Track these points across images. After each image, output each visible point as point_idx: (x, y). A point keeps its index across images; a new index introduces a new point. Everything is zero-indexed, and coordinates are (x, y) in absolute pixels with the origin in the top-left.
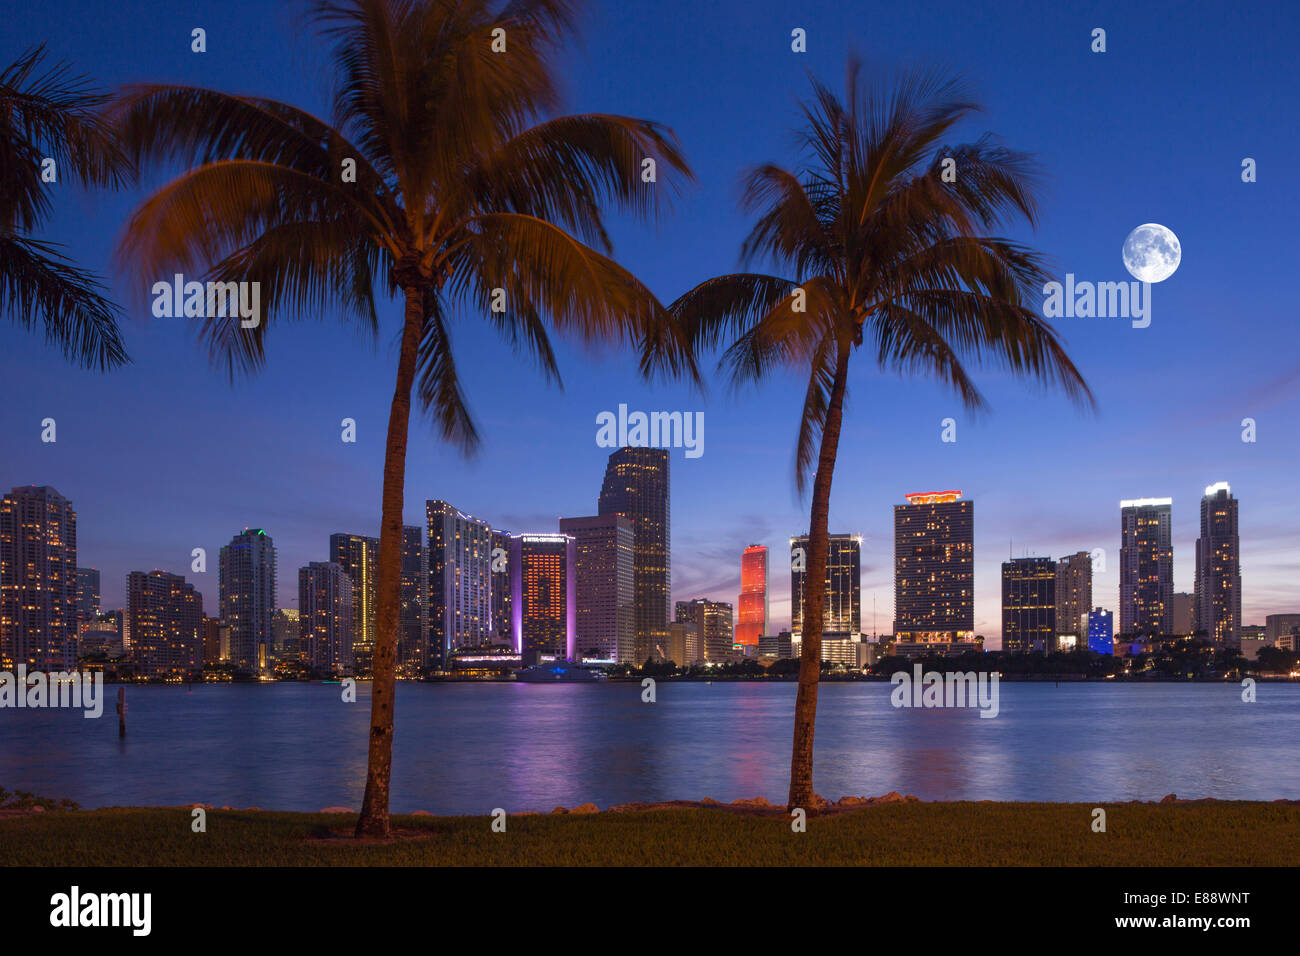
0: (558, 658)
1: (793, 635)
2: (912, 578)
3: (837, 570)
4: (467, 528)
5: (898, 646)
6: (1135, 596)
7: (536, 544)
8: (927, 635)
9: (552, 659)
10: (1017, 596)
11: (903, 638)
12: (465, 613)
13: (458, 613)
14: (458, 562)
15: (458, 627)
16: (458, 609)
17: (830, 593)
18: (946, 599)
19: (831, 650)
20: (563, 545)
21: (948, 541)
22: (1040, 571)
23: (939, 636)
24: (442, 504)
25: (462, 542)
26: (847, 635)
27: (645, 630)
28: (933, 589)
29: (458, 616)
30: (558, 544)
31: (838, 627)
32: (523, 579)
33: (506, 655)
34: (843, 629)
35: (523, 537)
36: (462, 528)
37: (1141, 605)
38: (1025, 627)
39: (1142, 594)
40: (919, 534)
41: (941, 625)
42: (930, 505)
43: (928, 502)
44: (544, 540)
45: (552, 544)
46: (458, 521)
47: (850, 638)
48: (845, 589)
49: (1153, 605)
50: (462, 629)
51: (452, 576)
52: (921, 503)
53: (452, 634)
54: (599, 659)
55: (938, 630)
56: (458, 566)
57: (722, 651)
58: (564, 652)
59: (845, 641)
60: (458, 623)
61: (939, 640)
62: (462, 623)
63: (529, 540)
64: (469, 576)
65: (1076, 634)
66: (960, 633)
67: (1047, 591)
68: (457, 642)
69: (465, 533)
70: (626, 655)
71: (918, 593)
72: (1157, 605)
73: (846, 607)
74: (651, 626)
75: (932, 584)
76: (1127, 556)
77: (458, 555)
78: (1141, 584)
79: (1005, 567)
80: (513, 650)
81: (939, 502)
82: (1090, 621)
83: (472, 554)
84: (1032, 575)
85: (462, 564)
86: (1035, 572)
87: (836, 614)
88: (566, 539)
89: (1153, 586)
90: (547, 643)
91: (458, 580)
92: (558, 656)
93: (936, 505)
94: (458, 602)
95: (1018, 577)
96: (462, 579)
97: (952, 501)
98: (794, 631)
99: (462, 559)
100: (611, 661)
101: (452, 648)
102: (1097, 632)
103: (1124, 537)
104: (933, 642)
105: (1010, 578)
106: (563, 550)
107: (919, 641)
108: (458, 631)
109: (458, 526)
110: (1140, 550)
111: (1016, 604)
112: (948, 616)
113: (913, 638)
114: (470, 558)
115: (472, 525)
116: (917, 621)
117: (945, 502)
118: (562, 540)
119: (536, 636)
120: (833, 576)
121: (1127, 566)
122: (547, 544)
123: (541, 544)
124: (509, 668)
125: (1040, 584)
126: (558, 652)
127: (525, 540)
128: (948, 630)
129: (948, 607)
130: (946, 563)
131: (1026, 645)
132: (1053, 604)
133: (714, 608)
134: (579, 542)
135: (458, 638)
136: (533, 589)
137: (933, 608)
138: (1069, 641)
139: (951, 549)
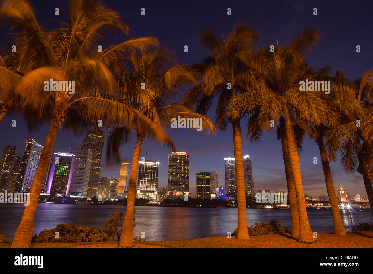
0: (62, 195)
1: (137, 191)
2: (173, 176)
3: (152, 172)
4: (39, 149)
5: (168, 196)
6: (229, 184)
7: (62, 156)
8: (176, 193)
9: (60, 195)
10: (200, 182)
11: (169, 193)
12: (31, 177)
13: (29, 177)
14: (33, 160)
15: (27, 182)
16: (29, 176)
17: (149, 178)
18: (182, 182)
19: (148, 196)
20: (72, 157)
21: (183, 166)
22: (206, 176)
23: (179, 193)
24: (32, 140)
25: (36, 153)
26: (153, 192)
27: (90, 187)
28: (178, 179)
29: (28, 178)
30: (70, 157)
31: (151, 189)
32: (56, 167)
33: (44, 193)
34: (152, 190)
35: (58, 154)
36: (37, 149)
37: (230, 186)
38: (202, 191)
39: (231, 183)
40: (175, 163)
41: (180, 190)
42: (178, 155)
43: (178, 154)
44: (65, 155)
45: (68, 157)
46: (36, 146)
47: (154, 193)
48: (154, 178)
49: (233, 186)
50: (29, 183)
51: (30, 164)
52: (176, 154)
53: (25, 184)
54: (75, 196)
55: (179, 191)
56: (33, 161)
57: (114, 195)
58: (65, 193)
59: (152, 193)
60: (28, 181)
61: (179, 194)
62: (29, 181)
63: (60, 155)
64: (36, 165)
65: (216, 194)
66: (185, 192)
67: (208, 181)
68: (26, 187)
69: (38, 151)
70: (84, 195)
71: (174, 180)
72: (234, 186)
73: (153, 183)
74: (93, 185)
75: (178, 178)
76: (226, 173)
77: (34, 157)
78: (230, 180)
79: (197, 174)
80: (47, 191)
81: (181, 155)
82: (219, 190)
83: (38, 157)
84: (204, 177)
85: (34, 161)
86: (205, 176)
87: (151, 185)
88: (72, 155)
89: (233, 181)
90: (59, 190)
91: (31, 166)
92: (62, 194)
93: (180, 155)
94: (30, 173)
95: (201, 177)
96: (33, 166)
97: (184, 154)
98: (138, 190)
99: (34, 159)
100: (79, 197)
101: (24, 190)
102: (221, 193)
103: (226, 167)
104: (177, 195)
105: (198, 177)
106: (71, 159)
107: (174, 194)
108: (27, 184)
109: (36, 148)
110: (230, 171)
111: (200, 184)
112: (182, 187)
113: (172, 193)
114: (37, 159)
115: (40, 148)
116: (174, 188)
117: (182, 155)
118: (71, 156)
119: (56, 187)
120: (151, 174)
121: (227, 175)
122: (66, 157)
123: (64, 156)
124: (44, 198)
125: (206, 179)
126: (63, 193)
127: (59, 155)
128: (182, 191)
129: (182, 185)
130: (182, 172)
131: (203, 197)
132: (210, 185)
133: (114, 181)
134: (76, 157)
135: (26, 186)
136: (58, 171)
137: (178, 184)
138: (213, 196)
139: (184, 168)
